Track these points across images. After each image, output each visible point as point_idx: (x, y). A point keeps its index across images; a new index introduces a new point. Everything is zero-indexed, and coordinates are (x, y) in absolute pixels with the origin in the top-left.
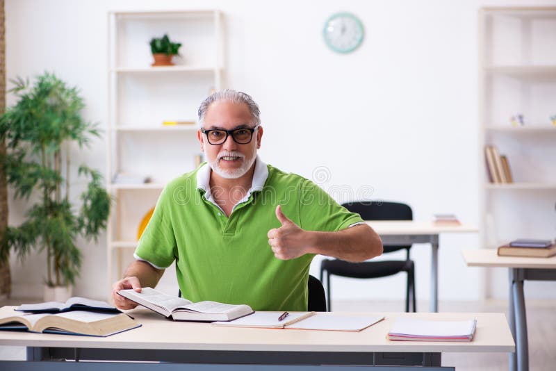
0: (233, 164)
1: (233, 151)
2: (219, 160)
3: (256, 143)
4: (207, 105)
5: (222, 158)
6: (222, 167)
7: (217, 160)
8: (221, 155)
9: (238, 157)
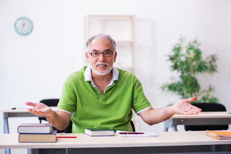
0: (103, 68)
1: (103, 62)
2: (96, 66)
3: (114, 59)
4: (90, 40)
5: (97, 65)
6: (97, 70)
7: (95, 67)
8: (97, 64)
9: (106, 65)
